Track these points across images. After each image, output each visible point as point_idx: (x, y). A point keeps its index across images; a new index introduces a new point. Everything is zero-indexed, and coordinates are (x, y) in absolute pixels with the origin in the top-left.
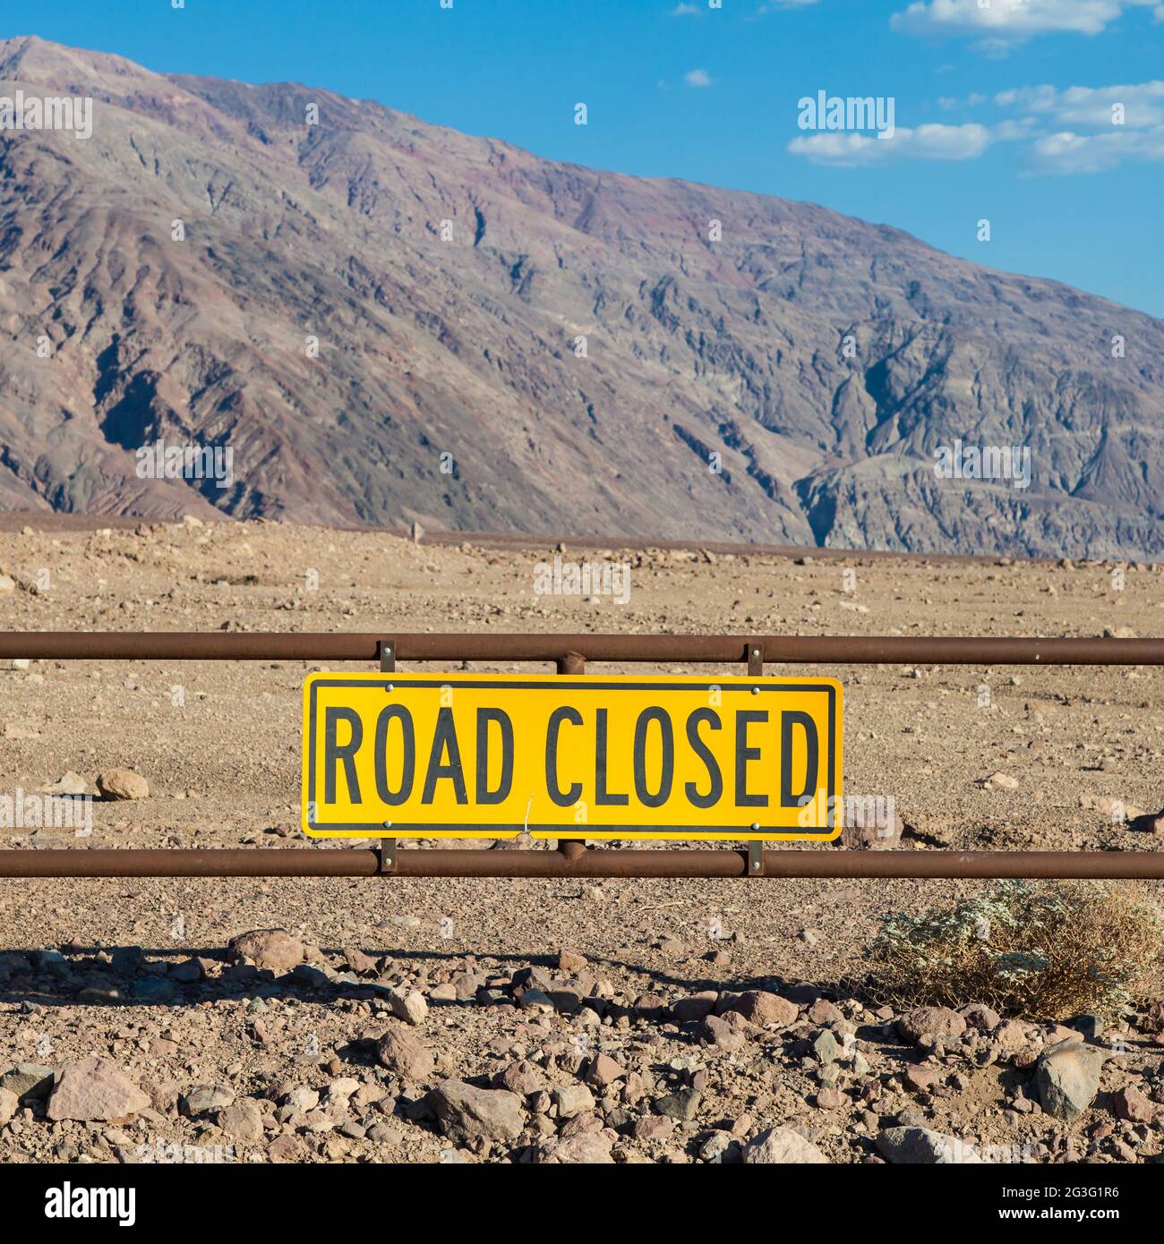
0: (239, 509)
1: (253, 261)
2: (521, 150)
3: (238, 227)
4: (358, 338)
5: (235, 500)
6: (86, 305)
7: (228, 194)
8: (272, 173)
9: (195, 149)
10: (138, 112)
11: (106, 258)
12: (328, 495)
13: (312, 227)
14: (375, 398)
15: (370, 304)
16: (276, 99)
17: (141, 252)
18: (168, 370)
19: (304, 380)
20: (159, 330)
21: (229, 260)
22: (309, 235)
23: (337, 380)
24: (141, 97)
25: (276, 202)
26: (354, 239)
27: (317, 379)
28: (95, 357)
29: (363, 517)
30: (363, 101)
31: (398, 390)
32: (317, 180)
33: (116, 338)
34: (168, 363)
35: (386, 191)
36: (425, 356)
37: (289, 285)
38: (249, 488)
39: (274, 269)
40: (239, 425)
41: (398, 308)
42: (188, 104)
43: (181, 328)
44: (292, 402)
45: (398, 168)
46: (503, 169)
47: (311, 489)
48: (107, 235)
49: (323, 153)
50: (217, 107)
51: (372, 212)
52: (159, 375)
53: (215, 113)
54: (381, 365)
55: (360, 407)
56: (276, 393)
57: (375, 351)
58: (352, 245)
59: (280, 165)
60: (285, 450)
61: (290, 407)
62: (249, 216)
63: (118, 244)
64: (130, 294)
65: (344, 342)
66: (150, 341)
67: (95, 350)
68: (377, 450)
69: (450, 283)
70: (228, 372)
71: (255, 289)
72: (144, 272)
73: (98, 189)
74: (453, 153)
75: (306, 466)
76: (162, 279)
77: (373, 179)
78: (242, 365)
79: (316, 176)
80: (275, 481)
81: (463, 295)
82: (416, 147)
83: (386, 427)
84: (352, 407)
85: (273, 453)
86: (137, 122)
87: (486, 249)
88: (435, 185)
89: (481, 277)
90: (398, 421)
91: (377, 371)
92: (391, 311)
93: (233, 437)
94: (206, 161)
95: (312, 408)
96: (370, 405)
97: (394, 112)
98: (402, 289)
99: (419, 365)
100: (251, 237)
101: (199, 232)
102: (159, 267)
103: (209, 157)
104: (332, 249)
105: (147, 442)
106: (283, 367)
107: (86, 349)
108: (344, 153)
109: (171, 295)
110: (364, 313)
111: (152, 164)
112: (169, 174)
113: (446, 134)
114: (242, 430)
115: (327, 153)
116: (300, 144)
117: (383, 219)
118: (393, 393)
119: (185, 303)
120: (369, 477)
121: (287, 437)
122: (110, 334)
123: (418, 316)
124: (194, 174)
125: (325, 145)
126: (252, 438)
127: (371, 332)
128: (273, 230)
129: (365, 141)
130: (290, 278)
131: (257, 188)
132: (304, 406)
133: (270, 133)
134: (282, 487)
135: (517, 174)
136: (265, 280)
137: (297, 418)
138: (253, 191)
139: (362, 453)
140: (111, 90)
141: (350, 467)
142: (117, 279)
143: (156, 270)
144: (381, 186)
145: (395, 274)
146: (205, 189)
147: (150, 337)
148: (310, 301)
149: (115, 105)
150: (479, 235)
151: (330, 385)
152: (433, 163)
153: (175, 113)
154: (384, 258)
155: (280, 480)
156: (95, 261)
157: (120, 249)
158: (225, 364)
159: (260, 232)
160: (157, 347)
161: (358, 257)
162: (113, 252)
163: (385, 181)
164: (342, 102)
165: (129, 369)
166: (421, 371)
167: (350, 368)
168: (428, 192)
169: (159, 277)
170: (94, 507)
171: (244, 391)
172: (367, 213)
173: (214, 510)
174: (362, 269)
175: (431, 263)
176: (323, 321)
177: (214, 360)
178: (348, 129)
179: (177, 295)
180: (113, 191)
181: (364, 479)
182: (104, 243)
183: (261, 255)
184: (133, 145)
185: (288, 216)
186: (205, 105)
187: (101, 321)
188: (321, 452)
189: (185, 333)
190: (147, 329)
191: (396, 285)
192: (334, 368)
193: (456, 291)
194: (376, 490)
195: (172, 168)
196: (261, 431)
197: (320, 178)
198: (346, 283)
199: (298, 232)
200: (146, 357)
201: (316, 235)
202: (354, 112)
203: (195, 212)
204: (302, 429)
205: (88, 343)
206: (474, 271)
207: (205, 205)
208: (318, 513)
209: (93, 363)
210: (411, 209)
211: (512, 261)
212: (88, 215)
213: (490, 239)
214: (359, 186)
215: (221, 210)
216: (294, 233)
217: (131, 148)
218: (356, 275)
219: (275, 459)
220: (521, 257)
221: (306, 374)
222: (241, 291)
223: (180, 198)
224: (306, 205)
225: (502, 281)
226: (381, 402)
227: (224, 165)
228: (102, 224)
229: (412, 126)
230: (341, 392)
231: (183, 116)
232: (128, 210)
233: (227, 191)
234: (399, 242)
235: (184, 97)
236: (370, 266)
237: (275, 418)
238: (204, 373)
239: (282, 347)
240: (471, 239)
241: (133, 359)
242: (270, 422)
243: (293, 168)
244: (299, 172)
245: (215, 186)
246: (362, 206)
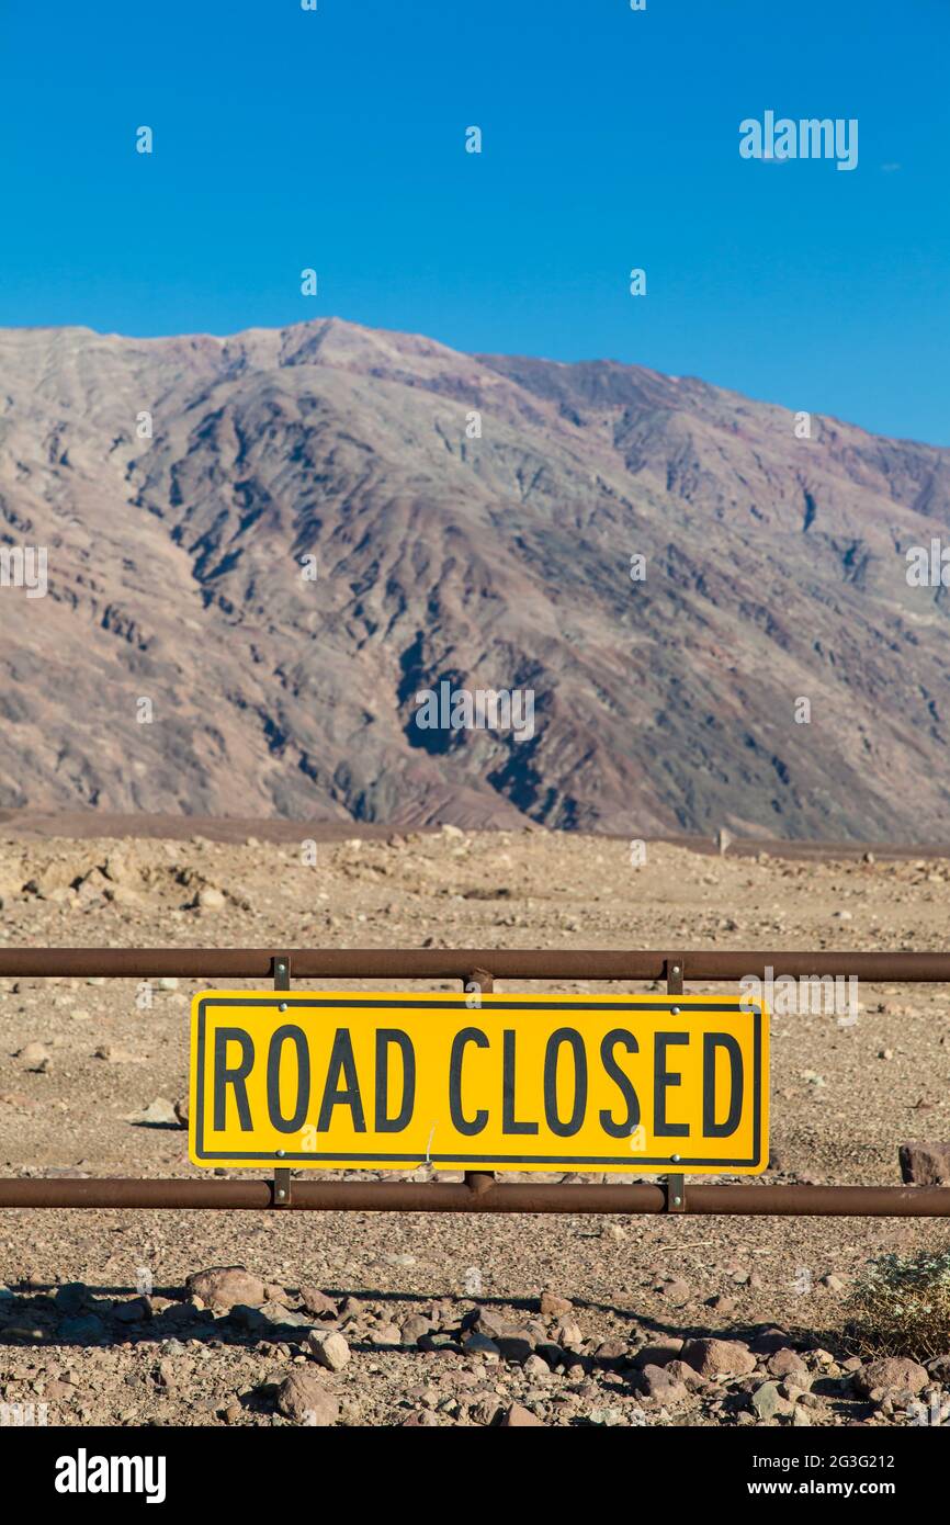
0: (551, 818)
1: (566, 551)
2: (853, 427)
3: (549, 515)
4: (678, 632)
5: (548, 808)
6: (389, 601)
7: (539, 479)
8: (585, 457)
9: (505, 434)
10: (443, 395)
11: (410, 551)
12: (647, 802)
13: (628, 514)
14: (697, 696)
15: (691, 595)
16: (590, 378)
17: (447, 544)
18: (475, 668)
19: (621, 678)
20: (465, 627)
21: (540, 550)
22: (625, 523)
23: (656, 677)
24: (447, 380)
25: (590, 487)
26: (675, 527)
27: (634, 677)
28: (398, 655)
29: (684, 825)
30: (683, 378)
31: (721, 688)
32: (634, 464)
33: (420, 635)
34: (475, 661)
35: (708, 474)
36: (750, 650)
37: (604, 576)
38: (562, 795)
39: (587, 559)
40: (551, 728)
41: (721, 600)
42: (497, 386)
43: (489, 625)
44: (608, 701)
45: (720, 449)
46: (834, 448)
47: (628, 795)
48: (411, 526)
49: (640, 435)
50: (527, 388)
51: (693, 497)
52: (466, 674)
53: (525, 394)
54: (704, 661)
55: (681, 707)
56: (591, 693)
57: (697, 646)
58: (671, 532)
59: (594, 448)
60: (601, 753)
61: (606, 707)
62: (561, 503)
63: (422, 536)
64: (436, 588)
65: (663, 636)
66: (457, 639)
67: (398, 648)
68: (699, 752)
69: (777, 572)
70: (539, 670)
71: (567, 581)
72: (450, 564)
73: (402, 477)
74: (780, 432)
75: (623, 771)
76: (469, 572)
77: (693, 462)
78: (554, 663)
79: (632, 459)
80: (589, 788)
81: (791, 583)
82: (740, 426)
83: (709, 727)
84: (672, 707)
85: (587, 757)
86: (443, 406)
87: (816, 533)
88: (760, 467)
89: (811, 564)
90: (722, 721)
91: (699, 667)
92: (714, 602)
93: (544, 740)
94: (515, 445)
95: (629, 708)
96: (692, 704)
97: (717, 389)
98: (726, 578)
99: (744, 660)
100: (563, 526)
101: (508, 521)
102: (466, 559)
103: (519, 440)
104: (650, 537)
105: (452, 747)
106: (598, 664)
107: (388, 648)
108: (662, 434)
109: (478, 588)
110: (685, 604)
111: (458, 450)
112: (477, 461)
113: (772, 411)
114: (554, 733)
115: (645, 434)
116: (615, 425)
117: (705, 504)
118: (718, 692)
119: (494, 597)
120: (691, 783)
121: (602, 739)
122: (414, 630)
123: (743, 608)
124: (502, 459)
125: (642, 427)
126: (564, 742)
127: (692, 626)
128: (586, 518)
129: (685, 422)
130: (606, 568)
131: (569, 473)
132: (620, 706)
133: (584, 414)
134: (597, 794)
135: (850, 453)
136: (578, 571)
137: (613, 719)
138: (564, 476)
139: (683, 756)
140: (415, 372)
141: (671, 771)
142: (421, 572)
143: (462, 561)
144: (703, 469)
145: (718, 563)
146: (513, 474)
147: (456, 634)
148: (627, 593)
149: (420, 387)
150: (809, 519)
151: (649, 682)
152: (758, 442)
153: (482, 395)
154: (707, 545)
155: (595, 786)
156: (399, 553)
157: (425, 541)
158: (536, 662)
159: (572, 519)
160: (464, 644)
161: (678, 545)
162: (418, 544)
163: (707, 462)
164: (660, 380)
165: (434, 668)
166: (747, 665)
167: (671, 664)
168: (752, 474)
169: (465, 569)
170: (395, 818)
171: (557, 691)
172: (688, 497)
173: (525, 820)
174: (683, 558)
175: (756, 550)
176: (641, 614)
177: (524, 658)
178: (667, 408)
179: (485, 589)
180: (417, 480)
181: (686, 784)
182: (408, 535)
183: (574, 545)
184: (438, 429)
185: (603, 502)
186: (514, 386)
187: (405, 617)
188: (638, 755)
189: (494, 629)
190: (453, 626)
191: (719, 574)
192: (653, 664)
193: (784, 580)
194: (698, 796)
195: (479, 453)
196: (574, 734)
197: (637, 461)
198: (665, 573)
199: (614, 519)
200: (453, 656)
201: (633, 522)
202: (673, 389)
203: (505, 499)
204: (618, 730)
205: (391, 641)
206: (804, 558)
207: (515, 492)
208: (636, 821)
209: (396, 662)
210: (734, 492)
211: (844, 546)
212: (391, 506)
213: (821, 523)
214: (679, 469)
215: (532, 497)
216: (609, 521)
217: (435, 434)
218: (676, 564)
219: (589, 763)
220: (854, 542)
221: (623, 672)
222: (553, 583)
223: (488, 486)
224: (622, 490)
225: (834, 568)
226: (704, 701)
227: (534, 449)
228: (406, 514)
229: (735, 404)
230: (661, 691)
231: (490, 399)
232: (433, 500)
233: (538, 476)
234: (722, 529)
235: (492, 377)
236: (691, 554)
237: (588, 718)
238: (514, 672)
239: (597, 643)
240: (800, 523)
241: (439, 657)
242: (584, 723)
243: (608, 451)
244: (614, 455)
245: (524, 472)
246: (682, 489)
